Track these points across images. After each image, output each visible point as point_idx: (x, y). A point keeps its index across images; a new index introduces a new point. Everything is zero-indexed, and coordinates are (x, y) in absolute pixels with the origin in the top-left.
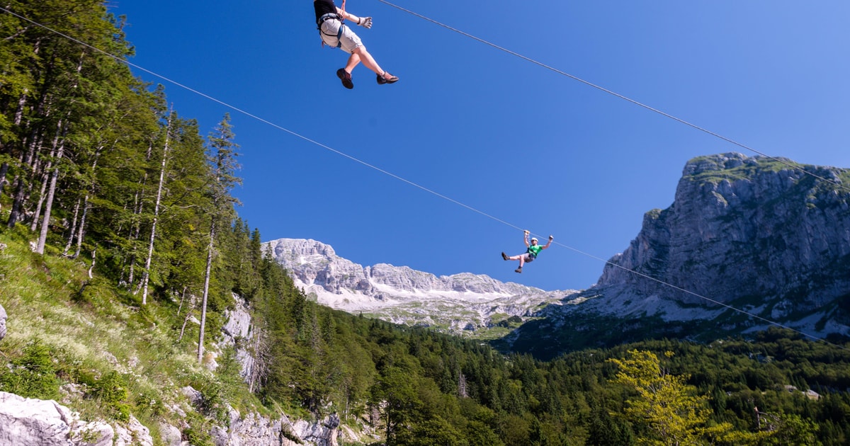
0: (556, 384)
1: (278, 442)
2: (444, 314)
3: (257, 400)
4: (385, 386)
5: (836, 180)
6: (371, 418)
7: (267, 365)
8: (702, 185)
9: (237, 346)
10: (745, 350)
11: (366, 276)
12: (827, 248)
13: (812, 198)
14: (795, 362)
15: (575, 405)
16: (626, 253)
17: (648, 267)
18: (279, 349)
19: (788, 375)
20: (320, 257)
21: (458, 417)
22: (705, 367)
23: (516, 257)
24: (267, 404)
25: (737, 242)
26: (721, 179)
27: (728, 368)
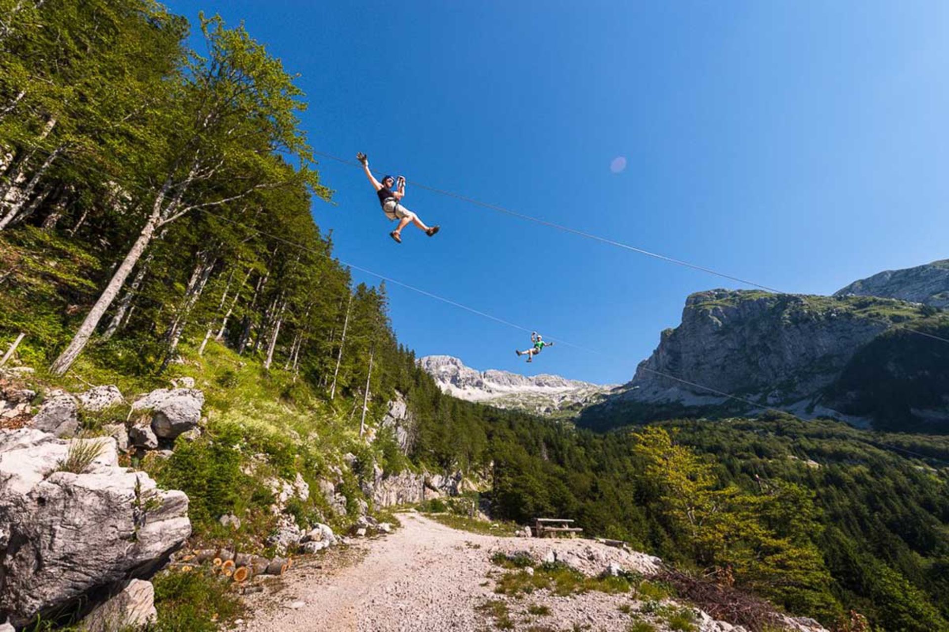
0: (609, 450)
1: (422, 490)
2: (531, 402)
3: (409, 461)
4: (492, 451)
5: (804, 303)
6: (485, 473)
7: (416, 437)
8: (700, 311)
9: (397, 425)
10: (750, 428)
11: (481, 377)
12: (804, 352)
13: (787, 316)
14: (794, 437)
15: (624, 466)
16: (651, 358)
17: (668, 368)
18: (423, 426)
19: (789, 448)
20: (453, 366)
21: (540, 474)
22: (720, 440)
23: (526, 352)
24: (417, 464)
25: (732, 349)
26: (713, 307)
27: (738, 441)
